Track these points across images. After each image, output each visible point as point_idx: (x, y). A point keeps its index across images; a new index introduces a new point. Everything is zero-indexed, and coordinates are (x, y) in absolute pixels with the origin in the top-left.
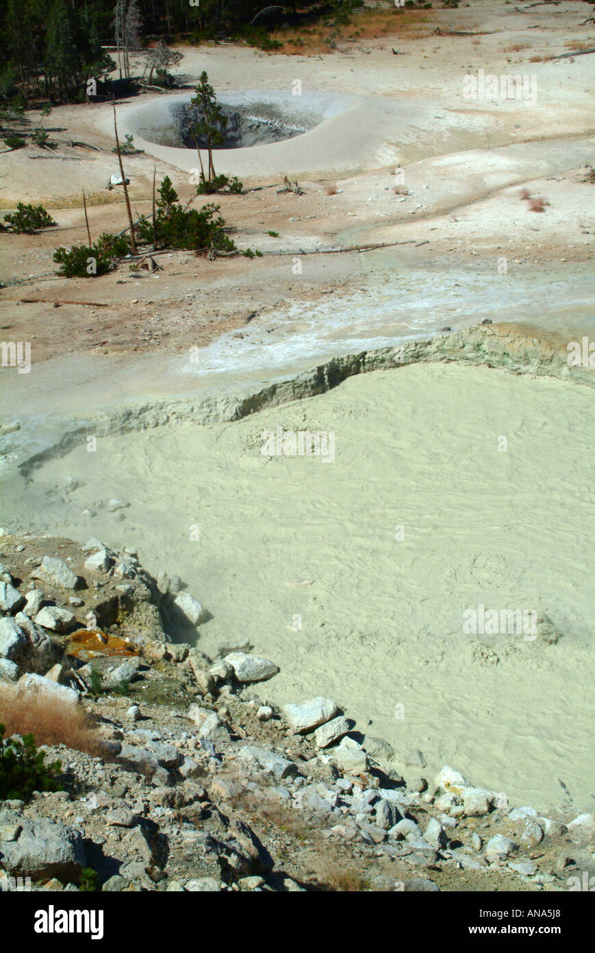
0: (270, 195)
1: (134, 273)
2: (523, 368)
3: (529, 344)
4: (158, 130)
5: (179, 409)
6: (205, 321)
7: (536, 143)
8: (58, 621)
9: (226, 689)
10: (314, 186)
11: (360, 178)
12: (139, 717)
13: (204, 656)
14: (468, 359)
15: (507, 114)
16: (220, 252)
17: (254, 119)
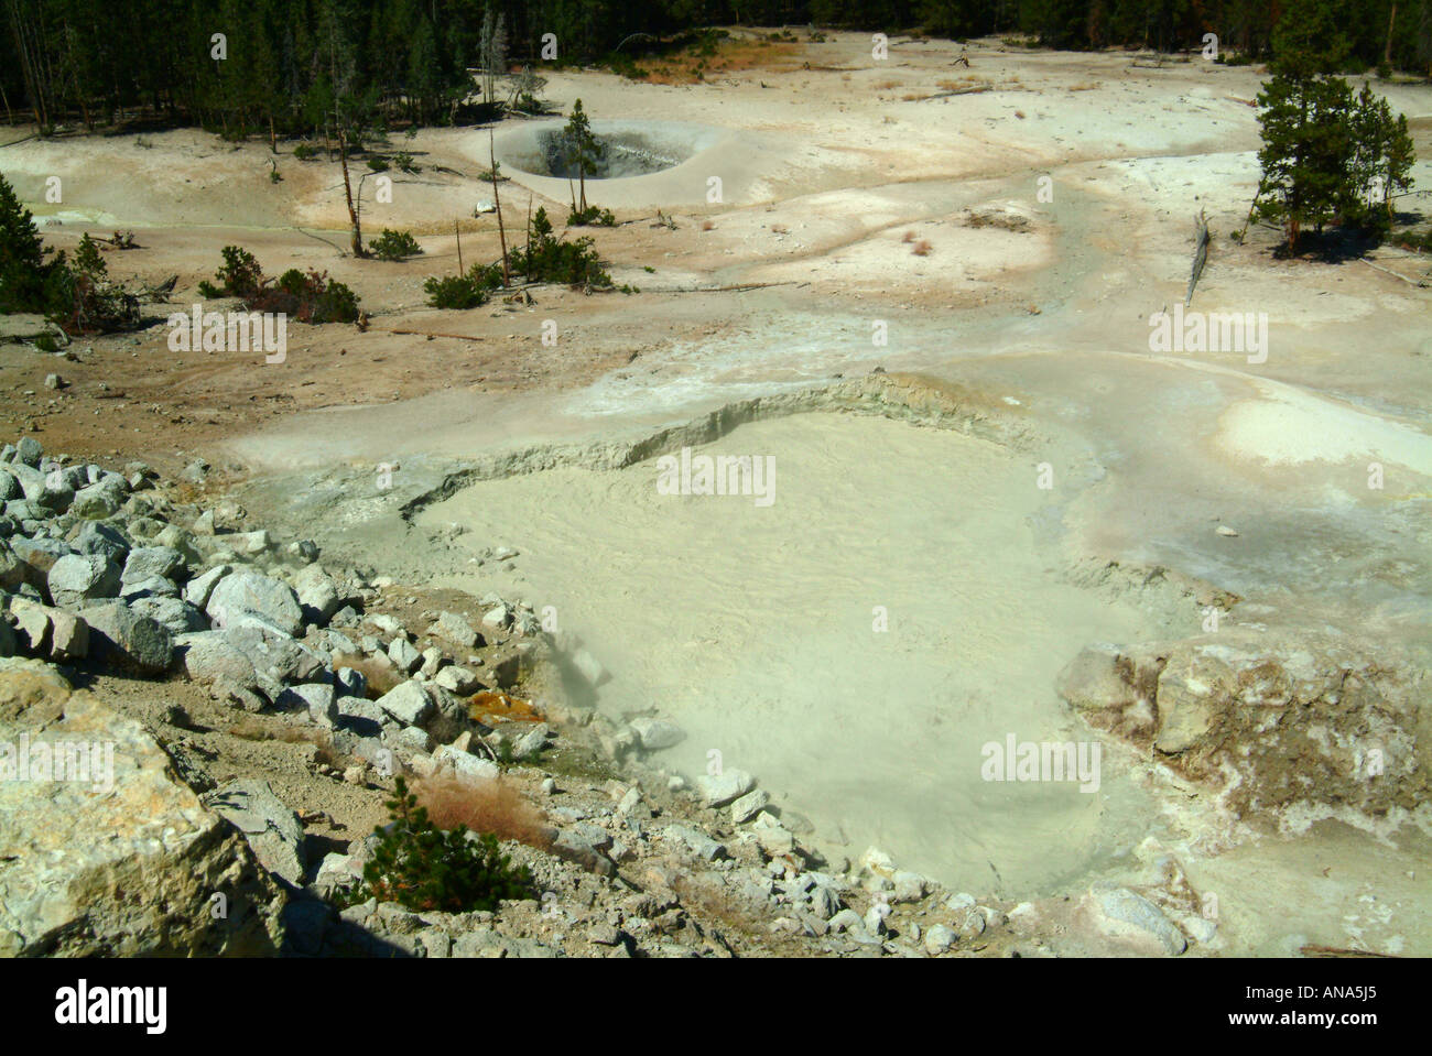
0: (643, 228)
1: (508, 307)
2: (924, 421)
3: (931, 396)
4: (524, 157)
5: (567, 453)
6: (585, 360)
7: (911, 184)
8: (460, 682)
9: (632, 757)
10: (686, 221)
11: (733, 214)
12: (554, 791)
13: (609, 721)
14: (865, 409)
15: (882, 153)
16: (596, 287)
17: (622, 148)
